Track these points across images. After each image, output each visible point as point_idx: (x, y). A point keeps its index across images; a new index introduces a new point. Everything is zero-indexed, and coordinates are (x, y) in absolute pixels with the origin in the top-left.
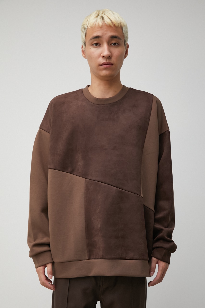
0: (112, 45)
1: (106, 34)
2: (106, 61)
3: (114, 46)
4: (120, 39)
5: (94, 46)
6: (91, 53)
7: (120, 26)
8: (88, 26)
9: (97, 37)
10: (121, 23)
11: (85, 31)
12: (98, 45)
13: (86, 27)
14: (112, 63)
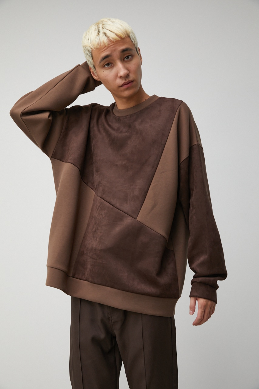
0: (125, 59)
1: (115, 50)
2: (125, 80)
3: (127, 60)
4: (131, 50)
5: (106, 67)
6: (105, 77)
7: (126, 35)
8: (92, 47)
9: (107, 57)
10: (126, 32)
11: (90, 53)
12: (110, 65)
13: (90, 49)
14: (132, 80)
